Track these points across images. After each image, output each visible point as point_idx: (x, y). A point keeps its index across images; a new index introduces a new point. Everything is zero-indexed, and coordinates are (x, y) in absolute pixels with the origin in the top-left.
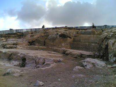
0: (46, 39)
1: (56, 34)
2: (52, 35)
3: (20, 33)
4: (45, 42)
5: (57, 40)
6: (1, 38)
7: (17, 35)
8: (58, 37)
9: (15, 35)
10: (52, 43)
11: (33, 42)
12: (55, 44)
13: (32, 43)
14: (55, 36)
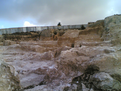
3: (35, 32)
6: (6, 40)
7: (30, 36)
9: (28, 36)
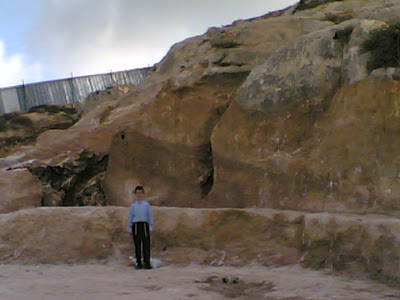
0: (219, 112)
1: (325, 45)
2: (283, 56)
4: (206, 154)
5: (344, 118)
8: (358, 72)
10: (284, 159)
11: (92, 165)
12: (316, 169)
13: (83, 176)
14: (320, 67)
